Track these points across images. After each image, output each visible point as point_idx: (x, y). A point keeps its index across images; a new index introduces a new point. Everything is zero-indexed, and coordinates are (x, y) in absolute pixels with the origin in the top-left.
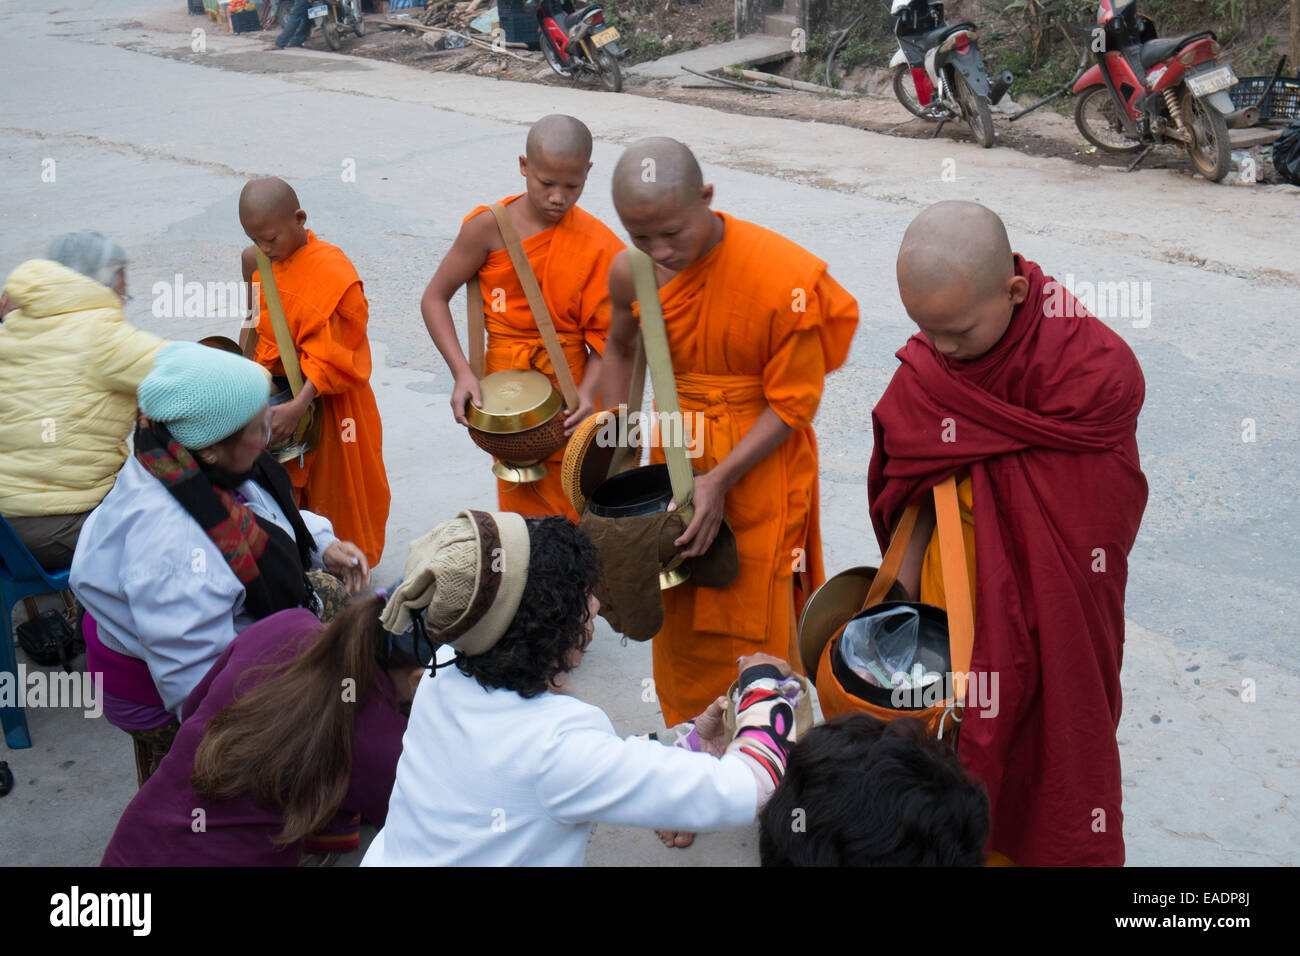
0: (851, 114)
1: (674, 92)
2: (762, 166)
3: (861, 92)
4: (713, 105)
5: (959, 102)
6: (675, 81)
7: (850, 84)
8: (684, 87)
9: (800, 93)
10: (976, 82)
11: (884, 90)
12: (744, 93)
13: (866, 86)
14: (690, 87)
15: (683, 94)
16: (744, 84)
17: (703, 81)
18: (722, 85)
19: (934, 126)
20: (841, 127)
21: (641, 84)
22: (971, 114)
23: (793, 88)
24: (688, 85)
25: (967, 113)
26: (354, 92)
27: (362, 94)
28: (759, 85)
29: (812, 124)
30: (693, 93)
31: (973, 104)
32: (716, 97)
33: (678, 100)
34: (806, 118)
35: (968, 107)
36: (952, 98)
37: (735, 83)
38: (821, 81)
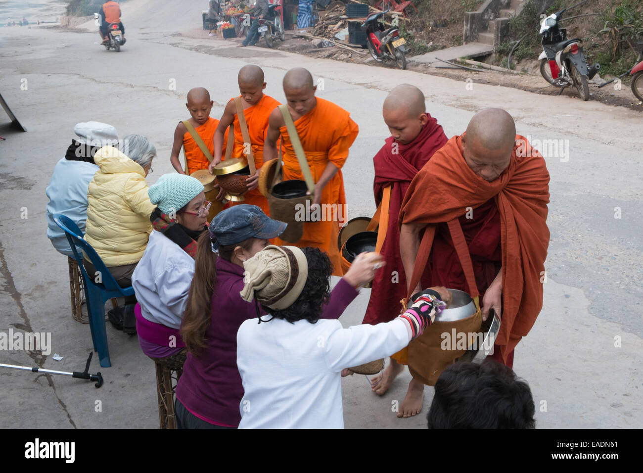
0: (518, 82)
1: (431, 70)
2: (472, 107)
3: (525, 72)
4: (450, 76)
5: (572, 78)
6: (432, 65)
7: (519, 68)
8: (436, 68)
9: (494, 71)
10: (581, 68)
11: (536, 71)
12: (466, 71)
13: (528, 69)
14: (440, 68)
15: (435, 71)
16: (466, 67)
17: (446, 65)
18: (455, 67)
19: (559, 89)
20: (513, 88)
21: (415, 66)
22: (578, 84)
23: (491, 69)
24: (438, 66)
25: (576, 83)
26: (277, 68)
27: (281, 68)
28: (474, 67)
29: (499, 87)
30: (441, 71)
31: (579, 79)
32: (452, 73)
33: (433, 74)
34: (495, 84)
35: (577, 80)
36: (568, 76)
37: (462, 66)
38: (505, 66)
